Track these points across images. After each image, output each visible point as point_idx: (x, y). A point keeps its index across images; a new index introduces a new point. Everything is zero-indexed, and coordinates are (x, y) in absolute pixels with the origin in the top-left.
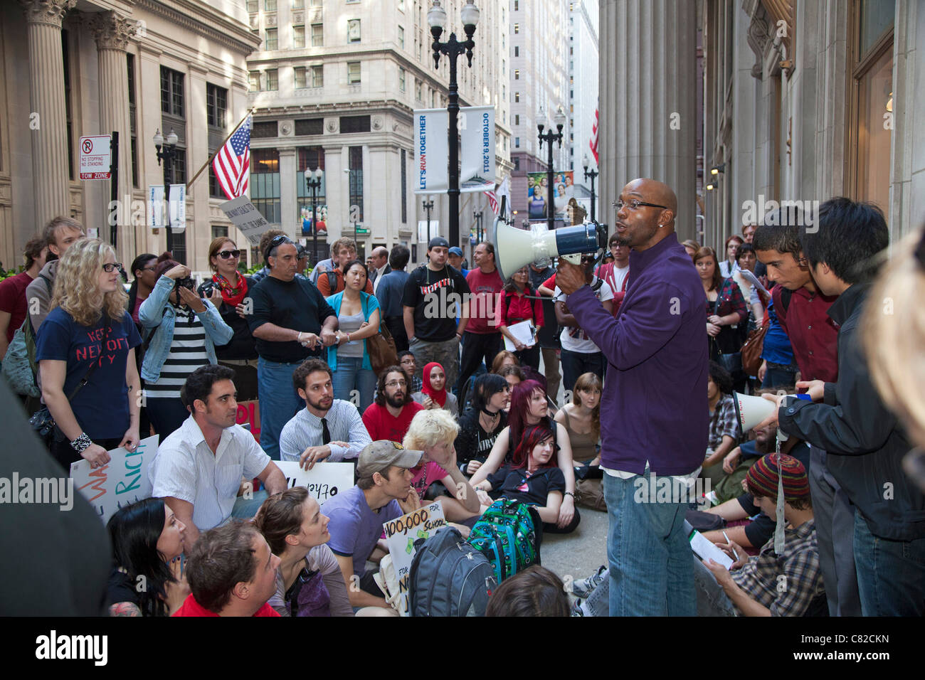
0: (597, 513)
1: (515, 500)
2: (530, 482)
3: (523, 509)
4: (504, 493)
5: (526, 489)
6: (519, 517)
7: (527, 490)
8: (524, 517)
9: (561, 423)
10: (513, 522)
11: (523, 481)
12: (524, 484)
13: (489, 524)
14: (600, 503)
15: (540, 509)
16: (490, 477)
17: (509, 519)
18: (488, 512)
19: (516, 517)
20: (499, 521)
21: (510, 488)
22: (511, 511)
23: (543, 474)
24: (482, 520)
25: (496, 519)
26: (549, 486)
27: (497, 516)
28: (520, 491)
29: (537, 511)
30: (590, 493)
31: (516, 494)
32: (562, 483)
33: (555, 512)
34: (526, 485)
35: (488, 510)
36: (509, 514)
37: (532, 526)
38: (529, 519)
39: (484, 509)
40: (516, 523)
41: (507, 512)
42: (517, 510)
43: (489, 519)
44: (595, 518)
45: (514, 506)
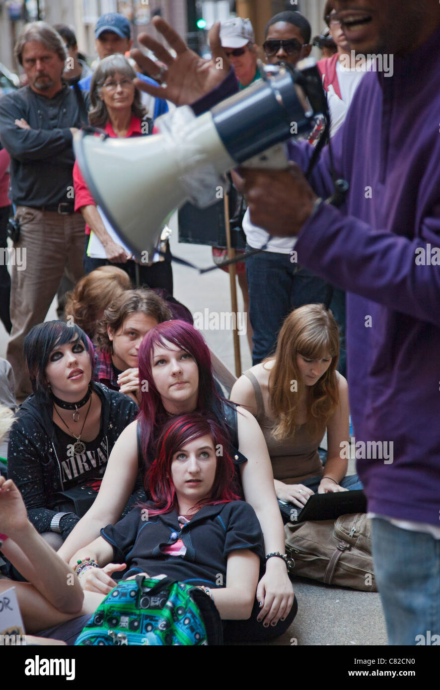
0: (331, 593)
1: (162, 577)
2: (188, 535)
3: (182, 593)
4: (136, 563)
5: (180, 549)
6: (174, 611)
7: (183, 552)
8: (184, 613)
9: (245, 406)
10: (161, 624)
11: (174, 535)
12: (175, 540)
13: (110, 632)
14: (336, 570)
15: (215, 594)
16: (108, 533)
17: (152, 618)
18: (107, 606)
19: (166, 613)
20: (131, 623)
21: (146, 552)
22: (155, 601)
23: (213, 517)
24: (91, 626)
25: (125, 621)
26: (228, 540)
27: (126, 614)
28: (169, 556)
29: (208, 597)
30: (313, 551)
31: (160, 563)
32: (255, 533)
33: (247, 597)
34: (180, 544)
35: (104, 602)
36: (150, 608)
37: (202, 629)
38: (193, 616)
39: (93, 603)
40: (168, 625)
41: (146, 603)
42: (167, 598)
43: (110, 621)
44: (327, 602)
45: (162, 589)
